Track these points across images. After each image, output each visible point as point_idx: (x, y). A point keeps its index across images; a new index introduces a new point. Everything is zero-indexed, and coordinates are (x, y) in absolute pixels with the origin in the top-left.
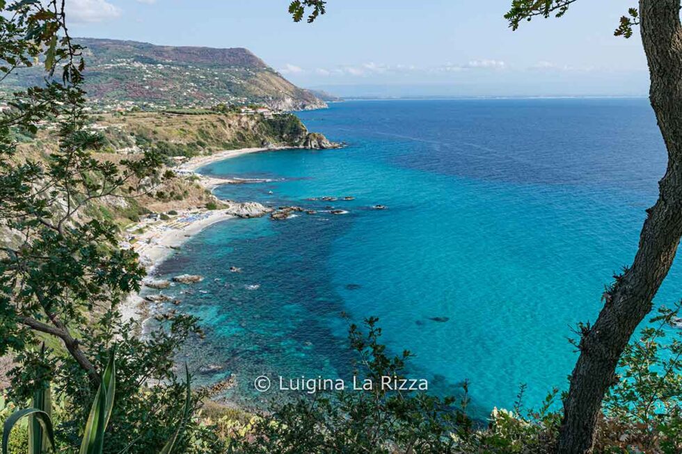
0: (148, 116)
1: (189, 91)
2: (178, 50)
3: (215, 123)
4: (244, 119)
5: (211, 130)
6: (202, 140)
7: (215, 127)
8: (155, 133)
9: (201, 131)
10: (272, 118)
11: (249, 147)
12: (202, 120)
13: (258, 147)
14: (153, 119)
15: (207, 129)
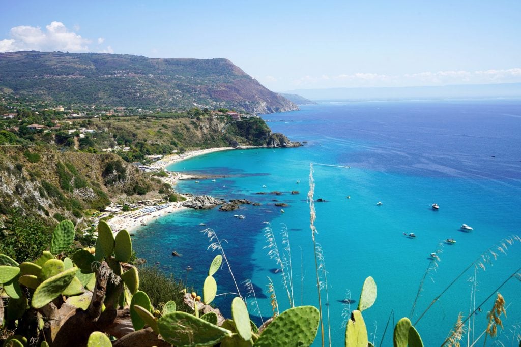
0: (131, 120)
1: (174, 97)
2: (167, 61)
3: (189, 126)
4: (215, 121)
5: (185, 132)
6: (176, 141)
7: (188, 129)
8: (135, 135)
9: (176, 133)
10: (240, 120)
11: (218, 147)
12: (177, 122)
13: (227, 147)
14: (134, 122)
15: (181, 131)
